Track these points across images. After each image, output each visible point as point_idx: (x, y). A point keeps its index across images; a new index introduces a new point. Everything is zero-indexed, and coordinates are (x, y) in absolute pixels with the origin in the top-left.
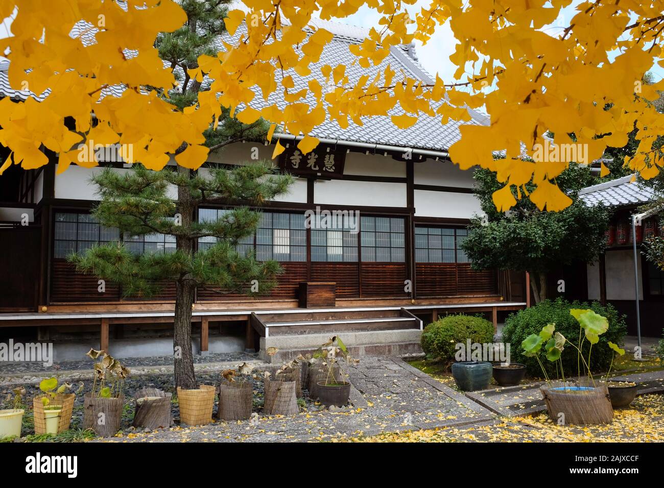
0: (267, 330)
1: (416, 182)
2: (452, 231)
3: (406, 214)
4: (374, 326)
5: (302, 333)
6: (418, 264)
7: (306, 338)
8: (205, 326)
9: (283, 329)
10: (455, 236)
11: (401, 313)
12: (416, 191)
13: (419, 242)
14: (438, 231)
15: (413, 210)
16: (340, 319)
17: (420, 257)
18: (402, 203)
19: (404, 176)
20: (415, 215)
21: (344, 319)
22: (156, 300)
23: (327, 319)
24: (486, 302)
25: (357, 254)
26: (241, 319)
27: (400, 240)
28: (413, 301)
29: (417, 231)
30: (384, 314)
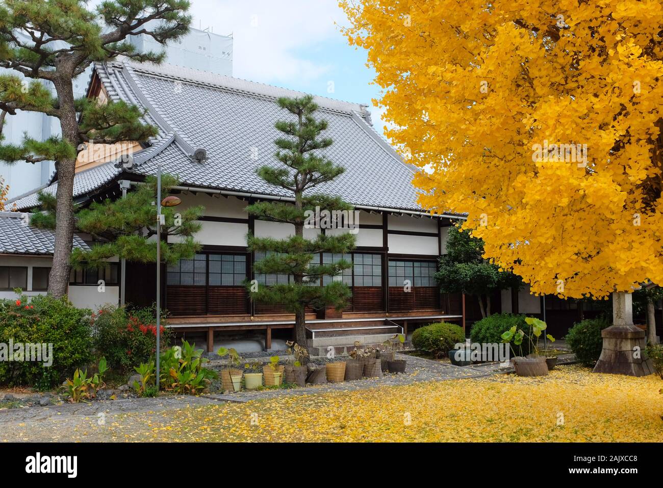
0: (313, 333)
1: (389, 228)
2: (411, 264)
3: (382, 252)
4: (374, 331)
5: (331, 336)
6: (391, 287)
7: (336, 339)
8: (269, 332)
9: (321, 333)
10: (413, 267)
11: (386, 323)
12: (389, 235)
13: (391, 271)
14: (402, 264)
15: (387, 249)
16: (348, 327)
17: (392, 283)
18: (380, 244)
19: (381, 224)
20: (388, 252)
21: (351, 327)
22: (228, 314)
23: (341, 327)
24: (433, 315)
25: (351, 281)
26: (290, 327)
27: (378, 270)
28: (387, 314)
29: (391, 263)
30: (375, 323)
